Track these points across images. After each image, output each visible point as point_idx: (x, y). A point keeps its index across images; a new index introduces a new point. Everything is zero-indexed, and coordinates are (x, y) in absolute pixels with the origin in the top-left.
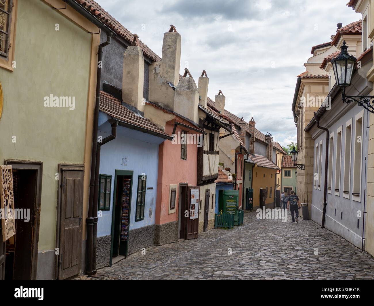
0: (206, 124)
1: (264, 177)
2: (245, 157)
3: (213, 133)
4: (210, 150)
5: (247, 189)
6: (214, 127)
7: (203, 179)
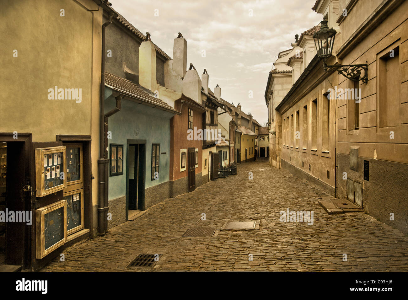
0: (207, 104)
1: (248, 141)
2: (235, 128)
3: (213, 111)
4: (211, 123)
5: (237, 149)
6: (213, 106)
7: (207, 144)
